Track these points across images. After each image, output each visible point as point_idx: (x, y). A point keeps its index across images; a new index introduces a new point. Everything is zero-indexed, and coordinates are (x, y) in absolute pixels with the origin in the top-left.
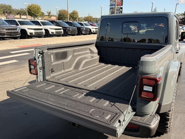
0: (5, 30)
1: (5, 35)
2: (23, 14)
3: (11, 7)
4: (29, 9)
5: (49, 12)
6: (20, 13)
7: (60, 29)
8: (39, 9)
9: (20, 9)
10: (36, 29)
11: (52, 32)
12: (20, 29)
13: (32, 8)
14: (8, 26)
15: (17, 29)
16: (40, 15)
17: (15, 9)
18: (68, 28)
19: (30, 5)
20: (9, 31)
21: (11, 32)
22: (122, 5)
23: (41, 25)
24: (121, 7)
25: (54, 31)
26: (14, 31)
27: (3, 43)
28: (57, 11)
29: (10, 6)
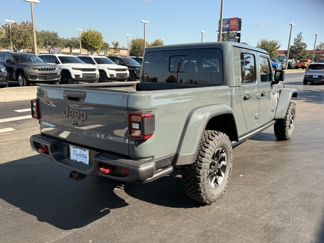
0: (37, 71)
1: (36, 78)
2: (75, 47)
3: (57, 36)
4: (83, 38)
5: (116, 43)
6: (70, 44)
7: (125, 70)
8: (99, 37)
9: (70, 39)
10: (85, 69)
11: (110, 75)
12: (60, 68)
13: (88, 36)
14: (42, 64)
15: (55, 69)
16: (100, 48)
17: (63, 39)
18: (137, 69)
19: (86, 32)
20: (43, 72)
21: (46, 74)
22: (240, 29)
23: (95, 64)
24: (238, 32)
25: (114, 73)
26: (51, 72)
27: (33, 90)
28: (129, 42)
29: (55, 35)
